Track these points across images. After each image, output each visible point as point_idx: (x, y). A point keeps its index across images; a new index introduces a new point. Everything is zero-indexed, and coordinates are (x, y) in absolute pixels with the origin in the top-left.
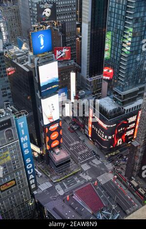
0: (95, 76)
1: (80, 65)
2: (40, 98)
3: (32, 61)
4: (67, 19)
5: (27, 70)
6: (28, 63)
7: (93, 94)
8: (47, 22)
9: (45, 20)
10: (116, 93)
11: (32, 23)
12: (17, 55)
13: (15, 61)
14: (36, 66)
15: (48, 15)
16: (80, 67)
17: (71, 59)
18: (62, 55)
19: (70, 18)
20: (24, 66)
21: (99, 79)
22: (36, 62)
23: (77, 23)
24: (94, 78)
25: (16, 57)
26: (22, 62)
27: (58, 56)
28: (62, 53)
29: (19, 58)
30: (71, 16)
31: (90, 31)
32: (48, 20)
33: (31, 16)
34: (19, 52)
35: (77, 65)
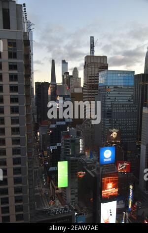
1: (138, 178)
2: (100, 201)
3: (98, 170)
4: (129, 140)
5: (93, 176)
6: (95, 170)
8: (113, 141)
9: (113, 140)
12: (87, 162)
13: (85, 167)
14: (100, 174)
15: (114, 136)
17: (131, 172)
18: (123, 167)
19: (131, 140)
20: (92, 172)
22: (101, 170)
23: (137, 144)
25: (86, 164)
26: (90, 169)
27: (120, 168)
28: (123, 166)
29: (88, 165)
32: (114, 140)
34: (89, 161)
35: (135, 178)
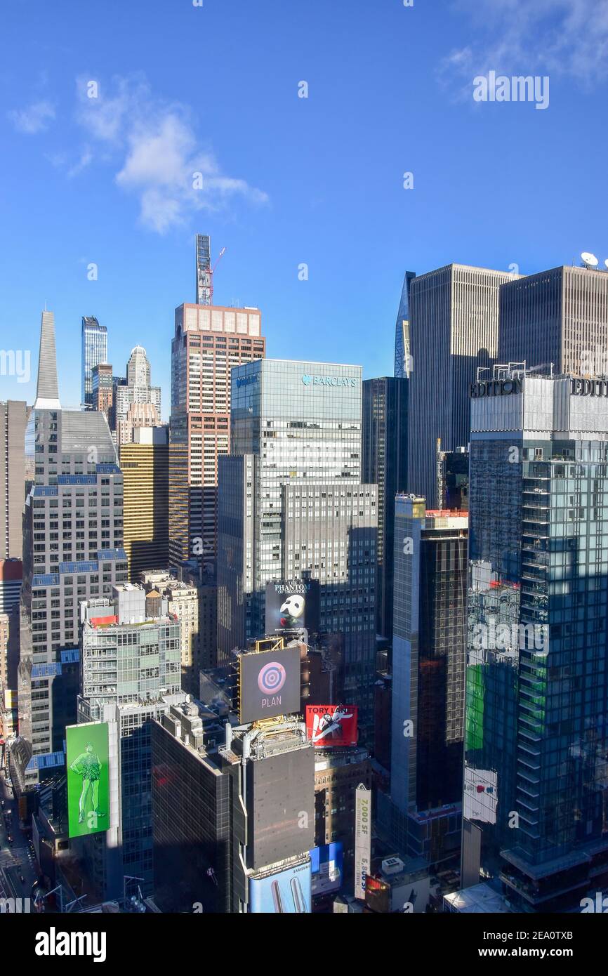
0: (435, 805)
1: (388, 767)
2: (246, 872)
4: (350, 624)
7: (432, 871)
10: (510, 870)
11: (249, 632)
13: (184, 742)
15: (295, 612)
16: (385, 771)
17: (359, 745)
18: (330, 728)
21: (452, 818)
22: (247, 748)
23: (379, 638)
24: (434, 811)
27: (319, 731)
28: (330, 723)
30: (360, 618)
31: (416, 661)
33: (248, 615)
35: (376, 766)
